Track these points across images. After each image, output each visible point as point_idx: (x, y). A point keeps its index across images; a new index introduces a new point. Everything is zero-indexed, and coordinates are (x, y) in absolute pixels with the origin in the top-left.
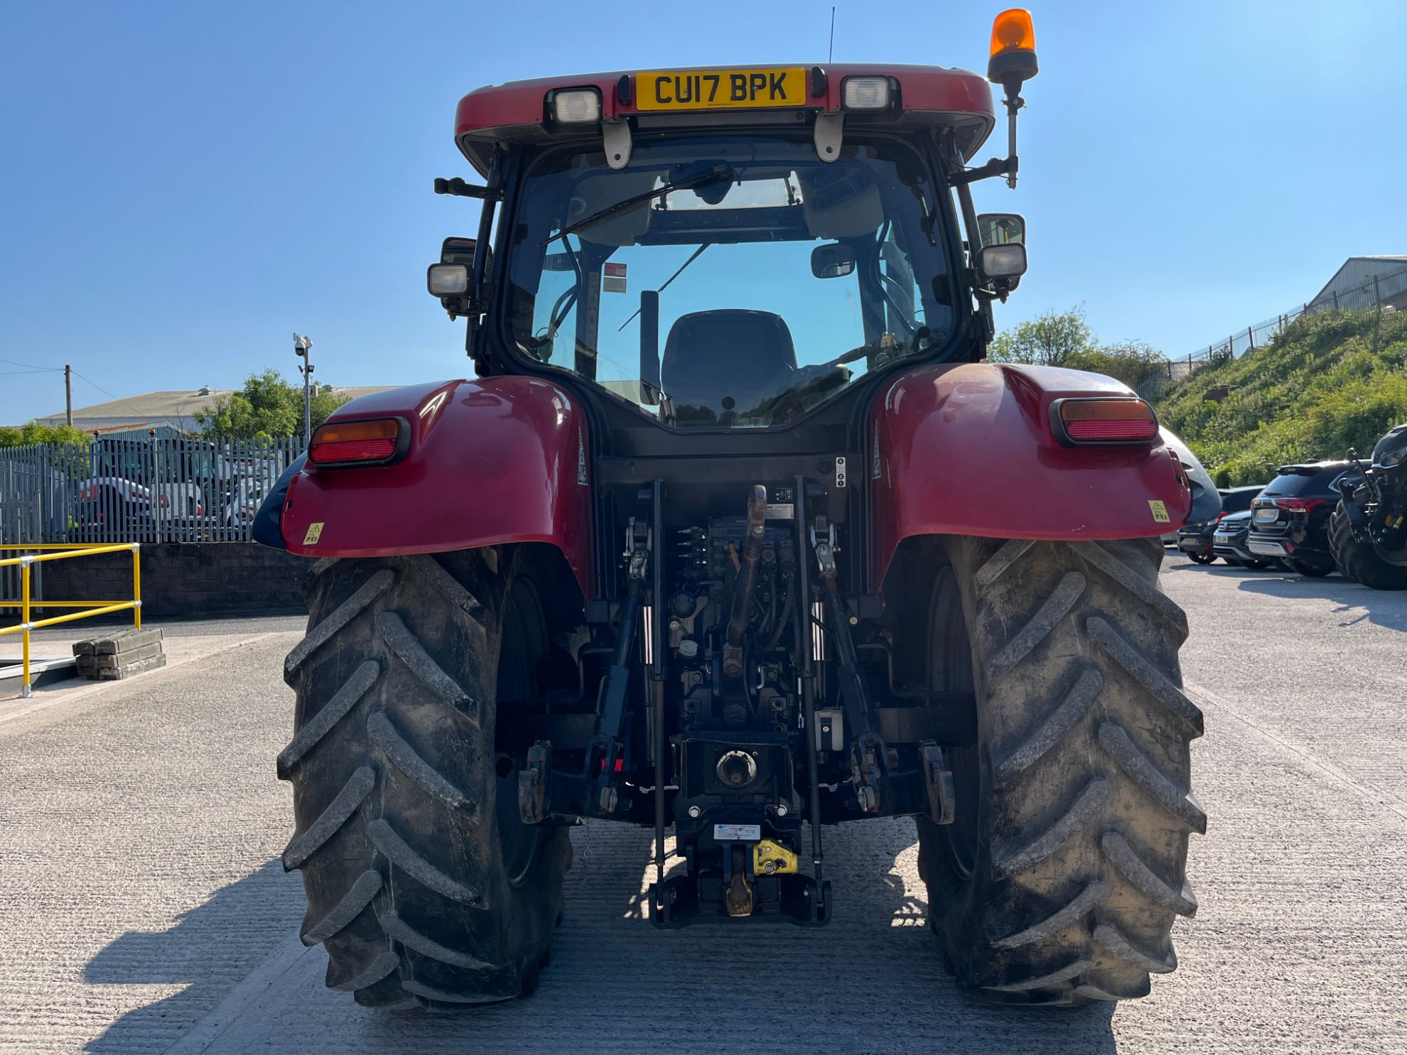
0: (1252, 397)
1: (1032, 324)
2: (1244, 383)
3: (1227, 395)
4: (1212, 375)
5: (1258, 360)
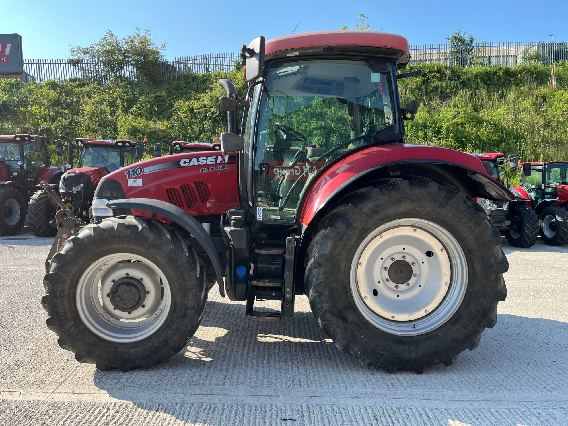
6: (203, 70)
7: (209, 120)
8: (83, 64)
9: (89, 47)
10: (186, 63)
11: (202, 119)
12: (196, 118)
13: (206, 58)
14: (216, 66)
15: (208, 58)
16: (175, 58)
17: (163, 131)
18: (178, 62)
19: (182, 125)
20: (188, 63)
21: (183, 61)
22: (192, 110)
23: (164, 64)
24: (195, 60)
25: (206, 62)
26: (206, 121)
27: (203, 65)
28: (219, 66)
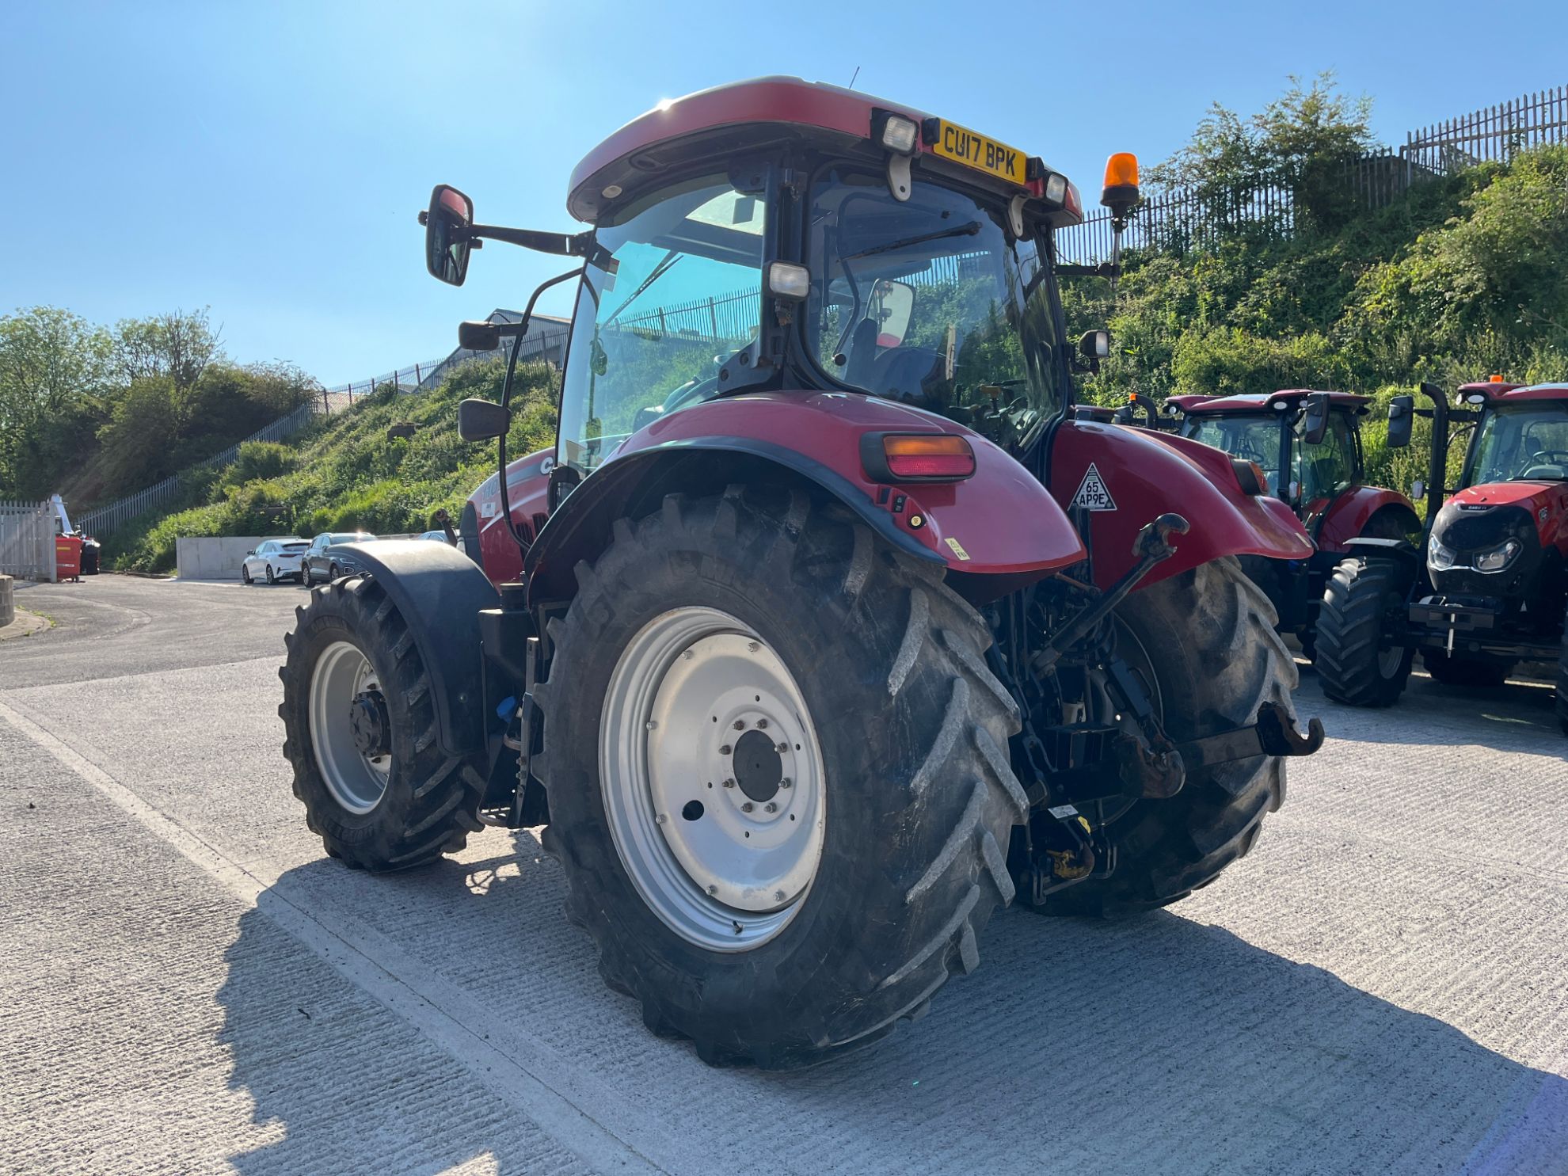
0: (443, 437)
1: (139, 323)
2: (429, 421)
3: (414, 433)
4: (383, 409)
5: (437, 401)
6: (1499, 151)
7: (1455, 312)
8: (1149, 209)
9: (1166, 162)
10: (1449, 141)
11: (1430, 312)
12: (1413, 311)
13: (1510, 113)
14: (1544, 130)
15: (1518, 111)
16: (1409, 134)
17: (1300, 363)
18: (1417, 145)
19: (1365, 340)
20: (1456, 140)
21: (1433, 137)
22: (1404, 290)
23: (1371, 160)
24: (1471, 126)
25: (1511, 126)
26: (1443, 317)
27: (1498, 138)
28: (1556, 129)
